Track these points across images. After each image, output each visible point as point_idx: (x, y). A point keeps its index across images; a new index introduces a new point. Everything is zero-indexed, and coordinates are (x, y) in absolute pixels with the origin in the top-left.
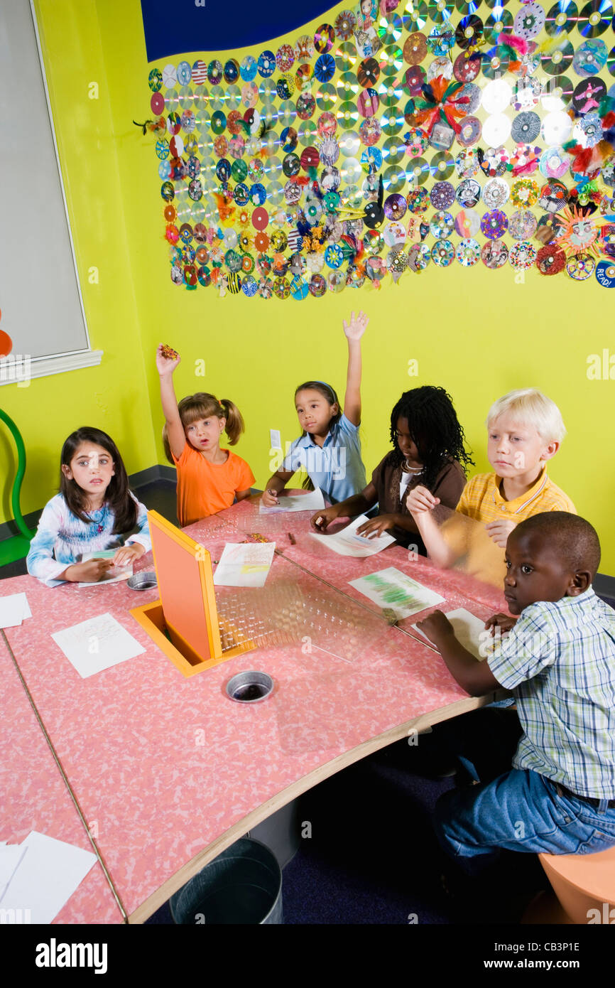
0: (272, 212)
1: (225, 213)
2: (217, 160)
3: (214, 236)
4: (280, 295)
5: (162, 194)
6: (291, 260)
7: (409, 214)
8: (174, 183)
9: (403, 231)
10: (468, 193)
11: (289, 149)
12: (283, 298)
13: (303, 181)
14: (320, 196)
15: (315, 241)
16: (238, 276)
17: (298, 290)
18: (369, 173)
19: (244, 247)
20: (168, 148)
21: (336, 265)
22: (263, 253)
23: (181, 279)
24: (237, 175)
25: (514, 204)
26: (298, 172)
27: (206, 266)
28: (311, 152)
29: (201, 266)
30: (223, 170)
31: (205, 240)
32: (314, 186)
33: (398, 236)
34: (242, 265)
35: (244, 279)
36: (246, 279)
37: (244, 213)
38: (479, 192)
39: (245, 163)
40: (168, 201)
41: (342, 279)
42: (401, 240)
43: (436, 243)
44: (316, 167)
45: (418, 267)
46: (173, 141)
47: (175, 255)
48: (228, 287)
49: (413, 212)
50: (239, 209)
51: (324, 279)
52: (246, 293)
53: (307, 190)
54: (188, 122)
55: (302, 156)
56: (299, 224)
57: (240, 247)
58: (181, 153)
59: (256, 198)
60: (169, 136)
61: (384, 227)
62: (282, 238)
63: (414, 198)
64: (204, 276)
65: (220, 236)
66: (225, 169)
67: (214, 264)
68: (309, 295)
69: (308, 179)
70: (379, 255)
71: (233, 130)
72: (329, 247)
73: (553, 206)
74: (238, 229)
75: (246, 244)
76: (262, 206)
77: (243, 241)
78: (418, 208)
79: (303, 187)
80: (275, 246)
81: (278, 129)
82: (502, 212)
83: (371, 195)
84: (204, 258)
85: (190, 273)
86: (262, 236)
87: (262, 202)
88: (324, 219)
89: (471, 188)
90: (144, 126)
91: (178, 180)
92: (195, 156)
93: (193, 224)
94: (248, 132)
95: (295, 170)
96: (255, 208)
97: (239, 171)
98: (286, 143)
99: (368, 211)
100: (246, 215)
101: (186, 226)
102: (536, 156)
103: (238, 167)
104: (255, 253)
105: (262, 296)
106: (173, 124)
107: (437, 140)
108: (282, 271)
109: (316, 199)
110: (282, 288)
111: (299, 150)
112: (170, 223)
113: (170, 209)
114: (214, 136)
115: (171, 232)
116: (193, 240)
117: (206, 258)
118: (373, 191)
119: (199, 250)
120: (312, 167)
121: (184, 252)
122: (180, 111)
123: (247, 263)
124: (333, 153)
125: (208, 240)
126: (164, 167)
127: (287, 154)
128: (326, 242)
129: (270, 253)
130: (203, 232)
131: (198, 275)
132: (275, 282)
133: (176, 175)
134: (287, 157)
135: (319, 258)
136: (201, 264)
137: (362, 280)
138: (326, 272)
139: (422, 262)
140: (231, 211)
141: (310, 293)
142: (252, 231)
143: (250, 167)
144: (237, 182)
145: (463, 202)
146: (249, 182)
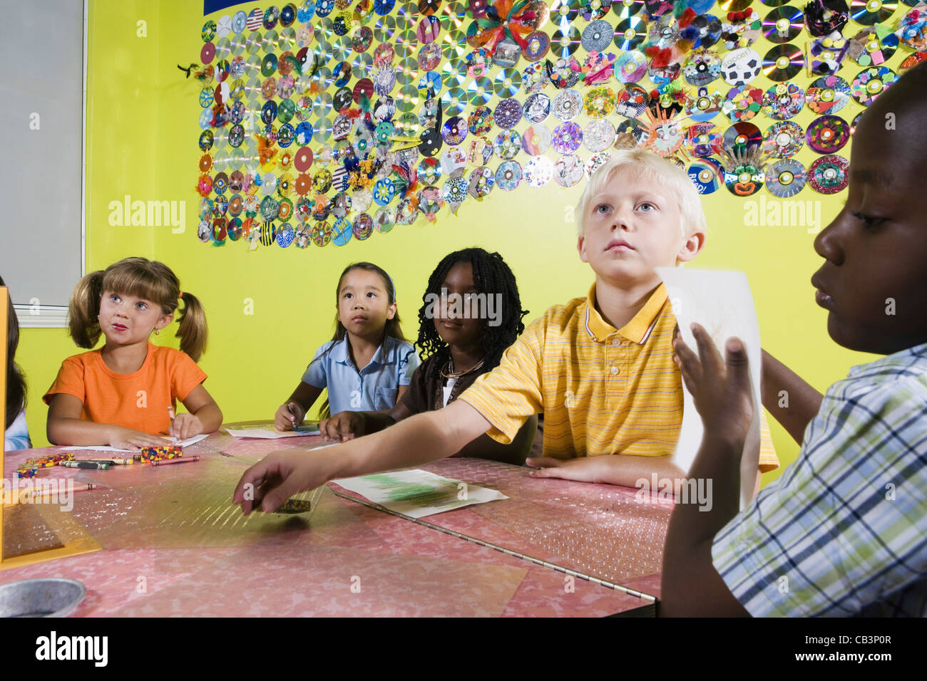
0: (318, 150)
1: (266, 155)
2: (263, 102)
3: (251, 182)
4: (320, 242)
5: (200, 143)
6: (334, 201)
7: (470, 137)
8: (214, 131)
9: (464, 155)
10: (537, 108)
11: (341, 83)
12: (322, 246)
13: (355, 114)
14: (371, 127)
15: (362, 175)
16: (273, 226)
17: (340, 235)
18: (427, 98)
19: (283, 192)
20: (212, 95)
21: (385, 201)
22: (304, 196)
23: (208, 234)
24: (283, 115)
25: (589, 114)
26: (349, 105)
27: (239, 217)
28: (366, 85)
29: (233, 218)
30: (269, 112)
31: (241, 189)
32: (366, 117)
33: (457, 162)
34: (279, 212)
35: (280, 228)
36: (282, 228)
37: (287, 155)
38: (549, 105)
39: (293, 103)
40: (205, 151)
41: (391, 218)
42: (461, 165)
43: (501, 164)
44: (370, 97)
45: (479, 194)
46: (219, 88)
47: (206, 208)
48: (260, 238)
49: (475, 134)
50: (281, 150)
51: (370, 218)
52: (280, 244)
53: (359, 122)
54: (237, 67)
55: (355, 89)
56: (346, 161)
57: (279, 192)
58: (226, 99)
59: (301, 138)
60: (215, 84)
61: (441, 154)
62: (326, 177)
63: (476, 119)
64: (235, 229)
65: (257, 182)
66: (271, 109)
67: (248, 214)
68: (353, 239)
69: (360, 111)
70: (435, 185)
71: (284, 71)
72: (378, 182)
73: (632, 112)
74: (277, 172)
75: (286, 188)
76: (308, 146)
77: (283, 185)
78: (481, 130)
79: (353, 120)
80: (318, 187)
81: (332, 65)
82: (575, 124)
83: (428, 121)
84: (237, 208)
85: (220, 227)
86: (304, 178)
87: (307, 141)
88: (374, 152)
89: (540, 102)
90: (188, 71)
91: (218, 127)
92: (241, 101)
93: (229, 172)
94: (299, 71)
95: (346, 104)
96: (300, 147)
97: (286, 111)
98: (338, 78)
99: (424, 138)
100: (289, 158)
101: (222, 176)
102: (610, 63)
103: (285, 107)
104: (294, 197)
105: (298, 245)
106: (222, 70)
107: (503, 58)
108: (322, 215)
109: (367, 131)
110: (322, 233)
111: (351, 84)
112: (204, 173)
113: (207, 158)
114: (263, 79)
115: (205, 183)
116: (228, 189)
117: (240, 208)
118: (431, 117)
119: (233, 200)
120: (364, 99)
121: (215, 203)
122: (230, 58)
123: (284, 210)
124: (389, 82)
125: (243, 188)
126: (206, 115)
127: (338, 88)
128: (375, 177)
129: (311, 195)
130: (240, 180)
131: (228, 228)
132: (315, 228)
133: (218, 121)
134: (338, 91)
135: (367, 194)
136: (232, 216)
137: (415, 215)
138: (374, 211)
139: (485, 187)
140: (272, 154)
141: (353, 236)
142: (294, 173)
143: (297, 104)
144: (282, 122)
145: (530, 117)
146: (295, 122)
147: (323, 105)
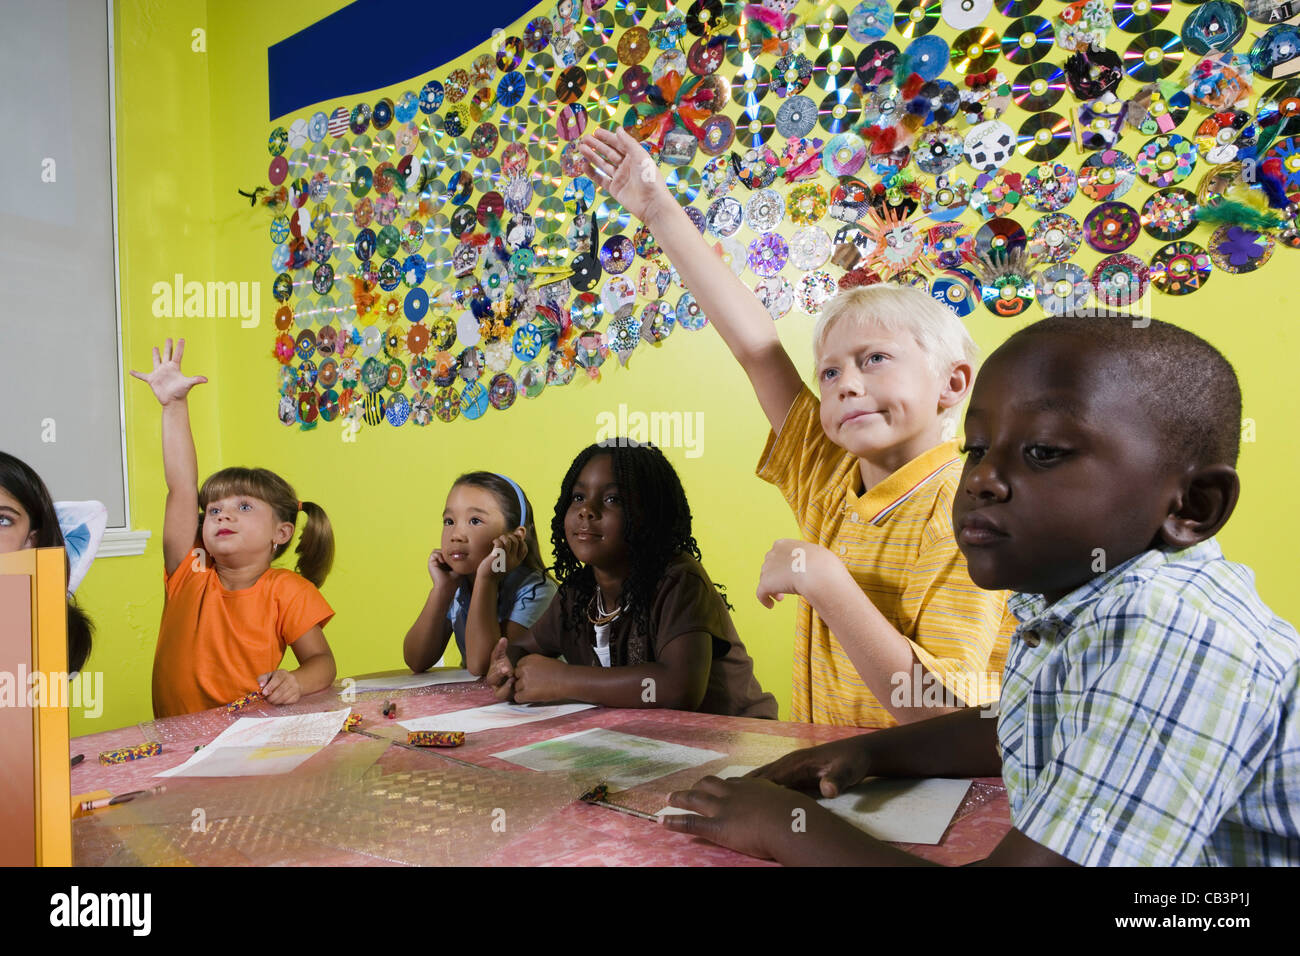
0: (434, 291)
1: (365, 303)
2: (356, 232)
3: (347, 340)
4: (446, 416)
5: (275, 291)
6: (461, 359)
7: (638, 262)
8: (293, 274)
9: (631, 287)
10: (724, 217)
11: (460, 200)
12: (449, 421)
13: (481, 240)
14: (504, 256)
15: (497, 322)
16: (381, 398)
17: (472, 404)
18: (577, 212)
19: (391, 351)
20: (288, 227)
21: (530, 355)
22: (420, 355)
23: (293, 415)
24: (385, 248)
25: (794, 221)
26: (473, 229)
27: (333, 389)
28: (493, 200)
29: (325, 390)
30: (365, 244)
31: (333, 351)
32: (496, 244)
33: (623, 296)
34: (388, 378)
35: (390, 400)
36: (393, 400)
37: (394, 301)
38: (740, 212)
39: (397, 230)
40: (282, 302)
41: (540, 376)
42: (629, 299)
43: (683, 295)
44: (500, 216)
45: (656, 337)
46: (296, 217)
47: (287, 379)
48: (364, 416)
49: (644, 256)
50: (385, 295)
51: (512, 380)
52: (392, 421)
53: (488, 250)
54: (318, 187)
55: (479, 207)
56: (474, 304)
57: (386, 351)
58: (306, 230)
59: (411, 276)
60: (290, 211)
61: (601, 286)
62: (448, 328)
63: (644, 237)
64: (329, 405)
65: (356, 340)
66: (368, 241)
67: (345, 384)
68: (491, 409)
69: (488, 236)
70: (596, 329)
71: (382, 188)
72: (519, 330)
73: (851, 213)
74: (382, 325)
75: (395, 345)
76: (420, 286)
77: (390, 341)
78: (651, 251)
79: (479, 249)
80: (438, 342)
81: (445, 177)
82: (777, 235)
83: (580, 244)
84: (330, 376)
85: (308, 403)
86: (419, 330)
87: (419, 281)
88: (511, 289)
89: (728, 209)
90: (253, 197)
91: (297, 268)
92: (327, 231)
93: (316, 329)
94: (403, 187)
95: (468, 228)
96: (410, 290)
97: (388, 241)
98: (456, 193)
99: (576, 267)
100: (396, 304)
101: (306, 334)
102: (816, 151)
103: (387, 237)
104: (406, 357)
105: (416, 422)
106: (298, 193)
107: (673, 153)
108: (446, 379)
109: (500, 262)
110: (447, 404)
111: (474, 200)
112: (282, 332)
113: (286, 311)
114: (354, 201)
115: (283, 345)
116: (316, 352)
117: (334, 377)
118: (584, 238)
119: (324, 366)
120: (492, 220)
121: (300, 372)
122: (309, 175)
123: (394, 375)
124: (524, 194)
125: (337, 349)
126: (280, 254)
127: (457, 207)
128: (514, 323)
129: (430, 353)
130: (331, 338)
131: (320, 404)
132: (438, 397)
133: (297, 261)
134: (457, 211)
135: (504, 348)
136: (324, 387)
137: (571, 372)
138: (516, 369)
139: (663, 328)
140: (374, 301)
141: (490, 405)
142: (404, 324)
143: (403, 233)
144: (384, 257)
145: (717, 230)
146: (401, 256)
147: (438, 230)
